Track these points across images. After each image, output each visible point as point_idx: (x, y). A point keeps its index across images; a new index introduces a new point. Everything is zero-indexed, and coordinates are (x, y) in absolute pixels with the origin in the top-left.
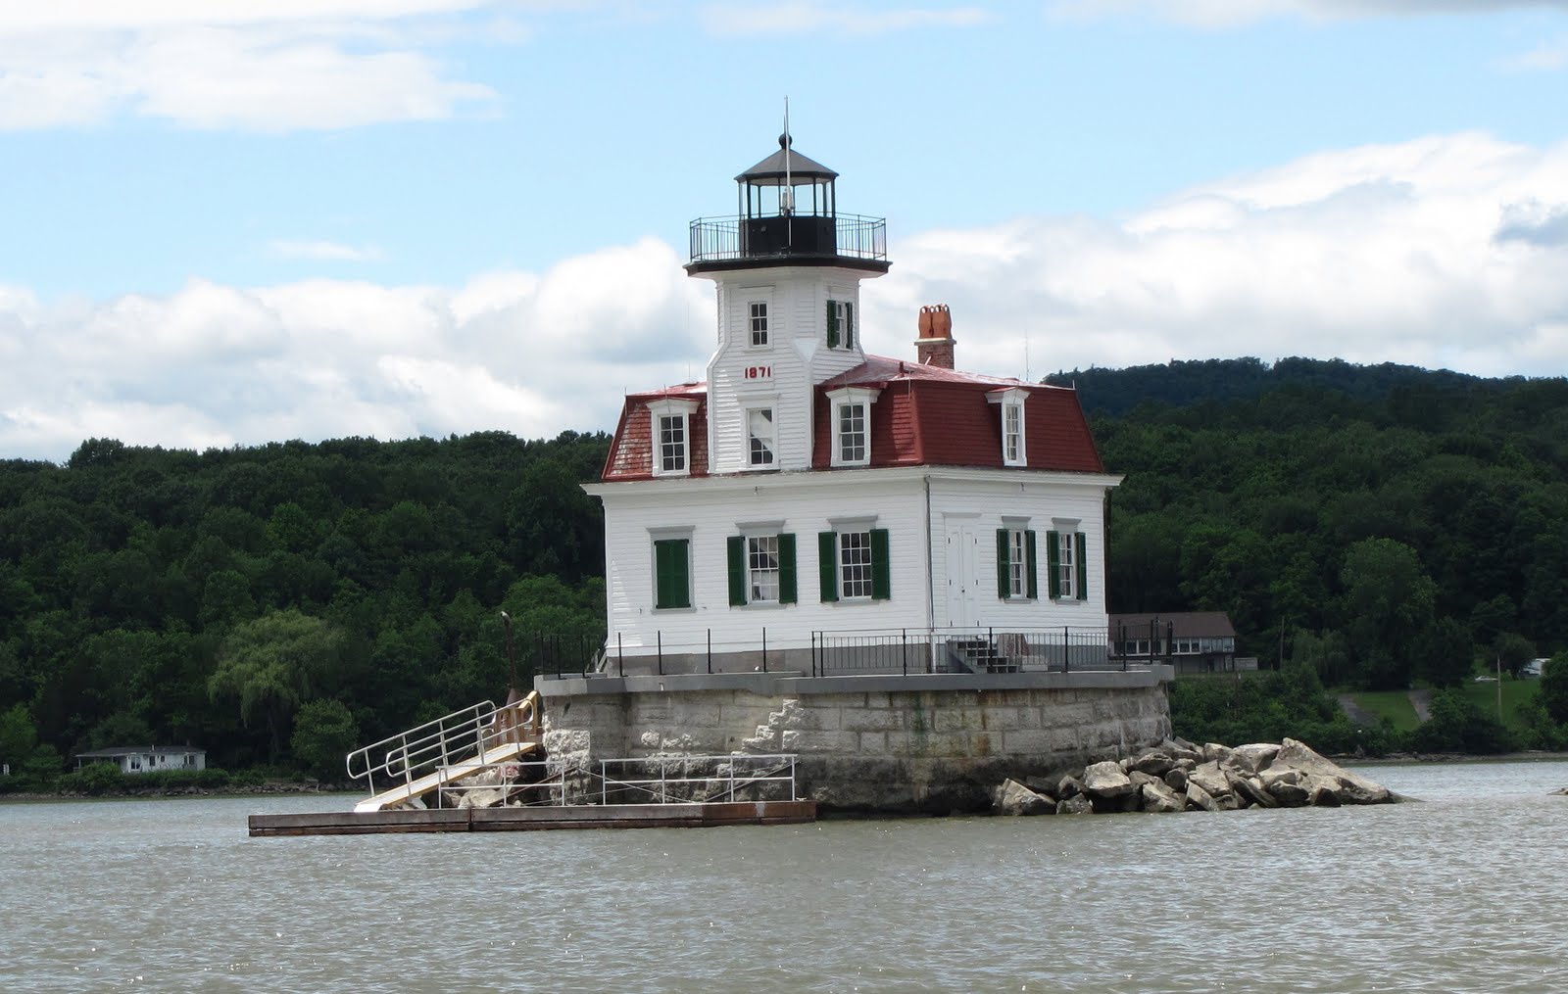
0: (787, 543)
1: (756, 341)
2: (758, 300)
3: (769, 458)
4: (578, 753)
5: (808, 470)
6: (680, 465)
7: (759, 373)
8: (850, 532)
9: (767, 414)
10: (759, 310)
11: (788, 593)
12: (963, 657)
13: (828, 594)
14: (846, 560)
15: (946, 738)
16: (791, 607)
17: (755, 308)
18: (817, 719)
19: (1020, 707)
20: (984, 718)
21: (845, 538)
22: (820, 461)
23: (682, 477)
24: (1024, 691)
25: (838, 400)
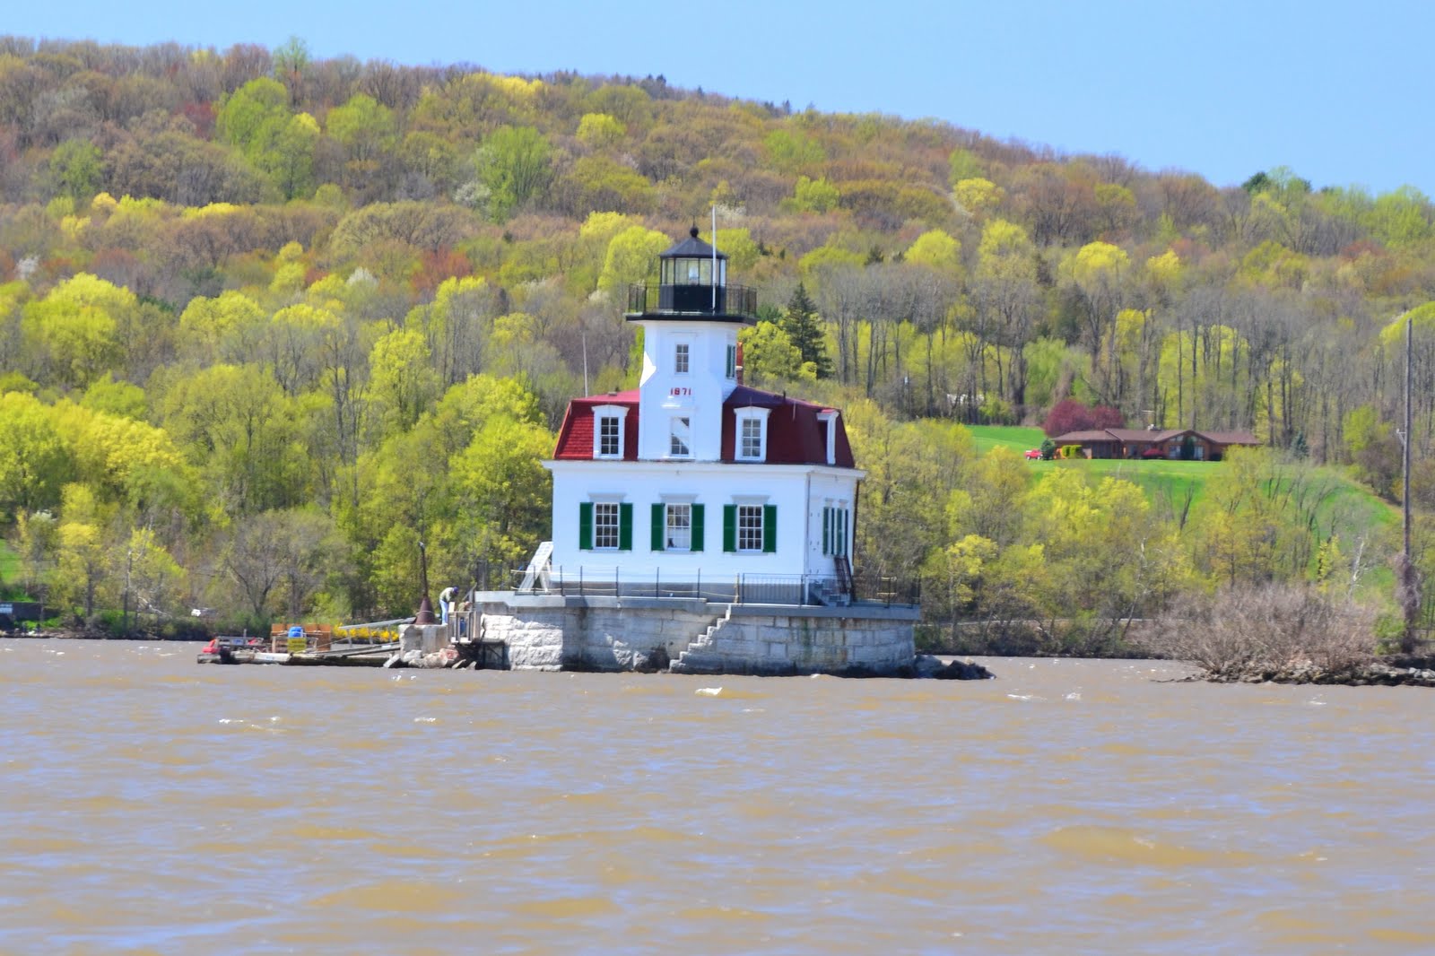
0: (699, 511)
1: (679, 370)
2: (683, 342)
3: (685, 451)
4: (550, 647)
5: (717, 462)
6: (615, 451)
7: (682, 392)
8: (747, 505)
9: (686, 421)
10: (682, 350)
11: (697, 544)
12: (819, 595)
13: (729, 546)
14: (742, 523)
15: (822, 650)
16: (698, 554)
17: (679, 349)
18: (742, 633)
19: (863, 631)
20: (844, 638)
21: (743, 510)
22: (727, 456)
23: (618, 460)
24: (865, 619)
25: (742, 414)
